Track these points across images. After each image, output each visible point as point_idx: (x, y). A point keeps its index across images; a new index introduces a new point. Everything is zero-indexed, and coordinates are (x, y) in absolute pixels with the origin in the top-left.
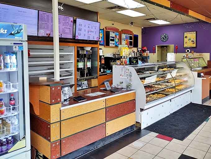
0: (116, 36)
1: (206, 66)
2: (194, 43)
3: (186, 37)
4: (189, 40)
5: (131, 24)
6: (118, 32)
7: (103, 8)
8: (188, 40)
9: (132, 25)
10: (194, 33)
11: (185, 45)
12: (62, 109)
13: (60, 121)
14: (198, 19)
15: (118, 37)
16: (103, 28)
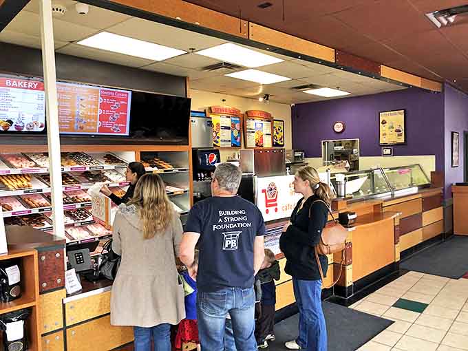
0: (233, 125)
1: (427, 183)
2: (399, 135)
3: (384, 122)
4: (389, 128)
5: (265, 97)
6: (237, 116)
7: (195, 69)
8: (387, 129)
9: (267, 99)
10: (400, 113)
11: (383, 140)
12: (66, 300)
13: (65, 329)
14: (405, 85)
15: (238, 126)
16: (205, 110)
